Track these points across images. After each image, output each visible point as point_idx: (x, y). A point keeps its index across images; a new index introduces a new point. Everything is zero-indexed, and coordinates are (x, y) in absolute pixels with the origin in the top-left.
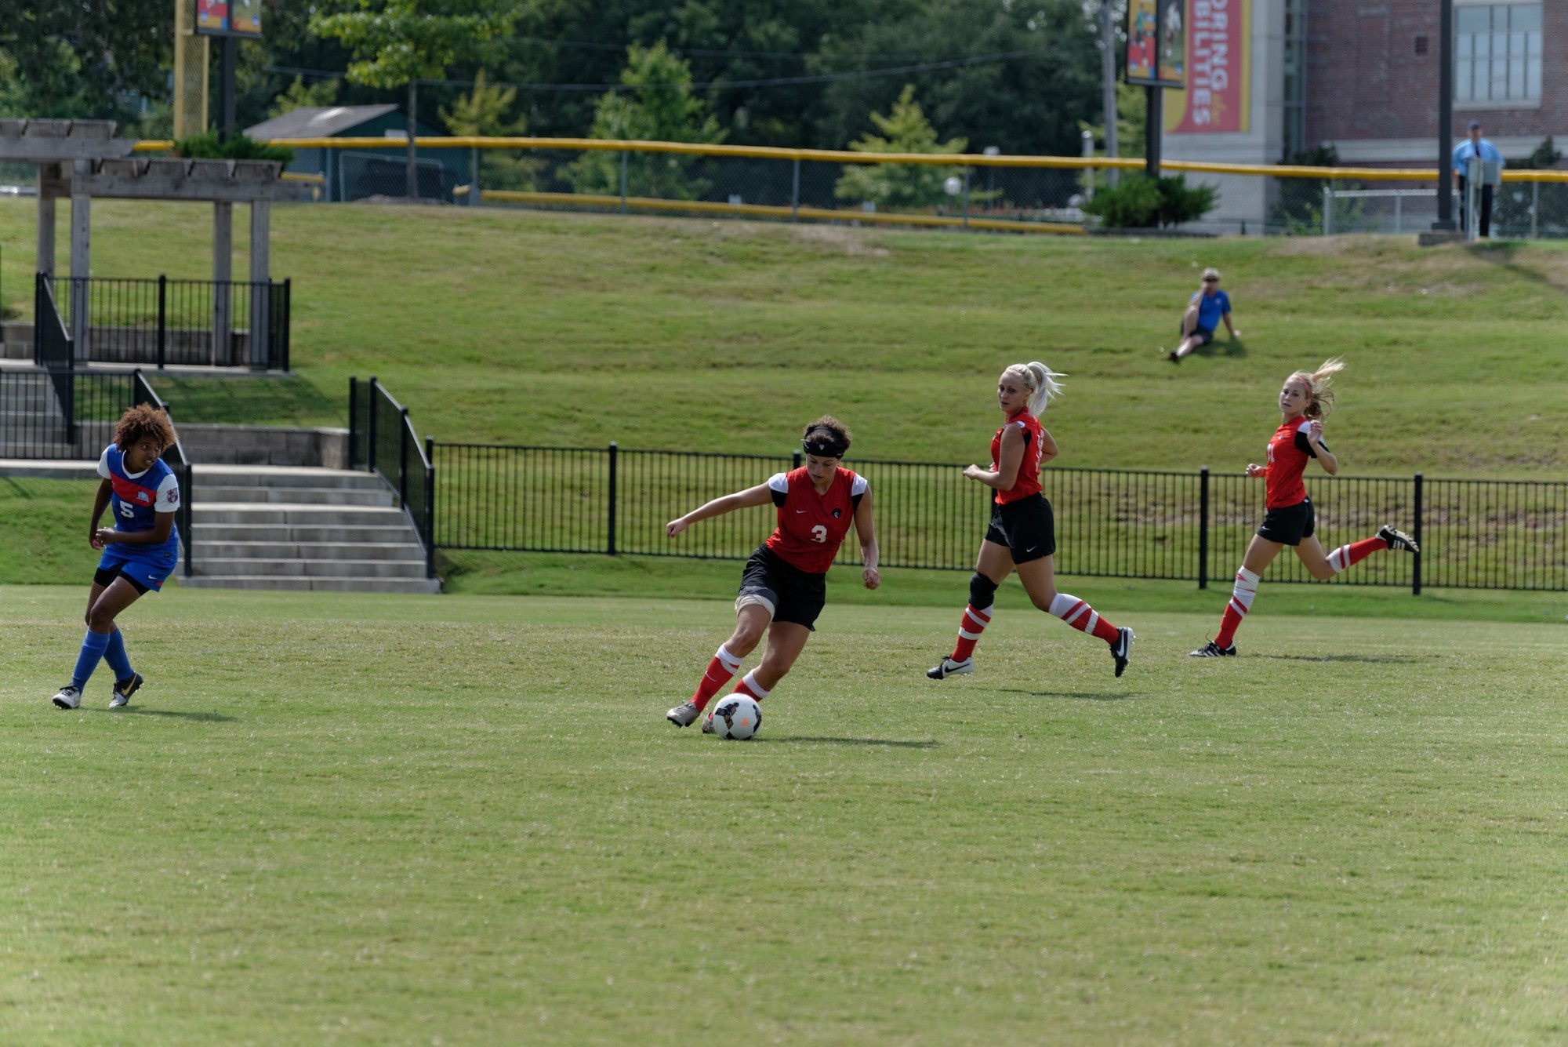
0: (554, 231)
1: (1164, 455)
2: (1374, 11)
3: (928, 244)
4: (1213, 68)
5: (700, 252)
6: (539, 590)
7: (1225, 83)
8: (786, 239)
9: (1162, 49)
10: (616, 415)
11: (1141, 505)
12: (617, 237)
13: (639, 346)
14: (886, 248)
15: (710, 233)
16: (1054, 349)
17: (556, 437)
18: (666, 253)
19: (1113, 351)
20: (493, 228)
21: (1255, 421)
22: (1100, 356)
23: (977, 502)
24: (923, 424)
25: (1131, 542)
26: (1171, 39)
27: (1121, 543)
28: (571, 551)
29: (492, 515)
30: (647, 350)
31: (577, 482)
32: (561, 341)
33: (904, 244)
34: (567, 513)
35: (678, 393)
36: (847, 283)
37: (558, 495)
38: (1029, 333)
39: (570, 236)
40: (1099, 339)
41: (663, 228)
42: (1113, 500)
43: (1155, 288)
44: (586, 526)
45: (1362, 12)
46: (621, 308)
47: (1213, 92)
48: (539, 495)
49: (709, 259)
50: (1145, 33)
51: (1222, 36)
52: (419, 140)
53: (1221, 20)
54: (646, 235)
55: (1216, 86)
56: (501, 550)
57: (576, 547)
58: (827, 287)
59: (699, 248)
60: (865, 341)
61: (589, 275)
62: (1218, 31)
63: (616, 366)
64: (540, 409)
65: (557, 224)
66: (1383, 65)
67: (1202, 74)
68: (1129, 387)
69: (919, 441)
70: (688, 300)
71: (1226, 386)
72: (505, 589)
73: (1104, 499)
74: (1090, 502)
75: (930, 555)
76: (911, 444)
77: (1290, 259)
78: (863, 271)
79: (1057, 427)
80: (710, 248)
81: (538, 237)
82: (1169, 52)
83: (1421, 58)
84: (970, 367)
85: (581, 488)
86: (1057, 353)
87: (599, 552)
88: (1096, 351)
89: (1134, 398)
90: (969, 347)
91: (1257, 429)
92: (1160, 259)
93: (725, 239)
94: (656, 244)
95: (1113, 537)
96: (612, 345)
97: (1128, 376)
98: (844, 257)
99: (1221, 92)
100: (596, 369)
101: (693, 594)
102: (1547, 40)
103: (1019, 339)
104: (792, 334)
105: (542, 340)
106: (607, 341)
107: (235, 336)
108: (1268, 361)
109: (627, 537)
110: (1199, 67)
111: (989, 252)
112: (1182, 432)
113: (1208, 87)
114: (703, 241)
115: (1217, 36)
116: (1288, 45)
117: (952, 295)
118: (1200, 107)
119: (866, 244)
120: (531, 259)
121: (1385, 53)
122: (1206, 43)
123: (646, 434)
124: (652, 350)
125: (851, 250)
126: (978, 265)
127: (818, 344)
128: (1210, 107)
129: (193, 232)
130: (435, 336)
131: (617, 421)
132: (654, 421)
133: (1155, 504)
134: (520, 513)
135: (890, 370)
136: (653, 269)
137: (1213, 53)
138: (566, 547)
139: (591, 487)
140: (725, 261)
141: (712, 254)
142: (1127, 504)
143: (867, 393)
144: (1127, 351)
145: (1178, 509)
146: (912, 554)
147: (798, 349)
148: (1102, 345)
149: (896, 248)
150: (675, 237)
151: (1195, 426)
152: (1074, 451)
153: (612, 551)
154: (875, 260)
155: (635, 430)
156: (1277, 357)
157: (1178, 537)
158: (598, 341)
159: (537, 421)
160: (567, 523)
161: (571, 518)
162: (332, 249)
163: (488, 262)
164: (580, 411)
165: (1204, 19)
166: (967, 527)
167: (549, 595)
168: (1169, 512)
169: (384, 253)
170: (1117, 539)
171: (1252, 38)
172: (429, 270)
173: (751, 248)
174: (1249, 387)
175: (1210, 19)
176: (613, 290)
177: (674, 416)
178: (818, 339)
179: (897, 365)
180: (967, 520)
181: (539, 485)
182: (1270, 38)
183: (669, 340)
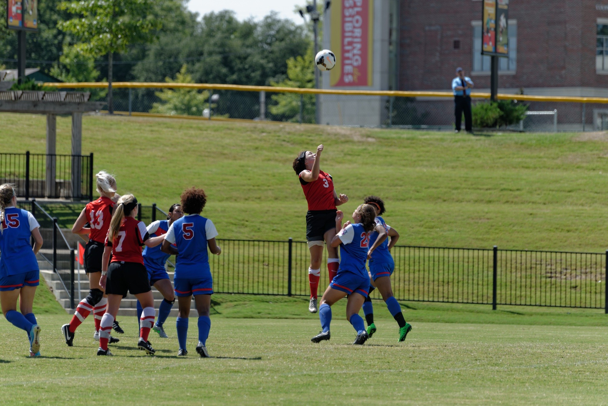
0: (200, 129)
1: (555, 243)
2: (433, 28)
3: (394, 136)
4: (354, 55)
5: (278, 140)
6: (258, 315)
7: (360, 62)
8: (321, 133)
9: (498, 36)
10: (266, 223)
11: (559, 269)
12: (234, 132)
13: (266, 188)
14: (373, 137)
15: (281, 129)
16: (480, 189)
17: (239, 235)
18: (260, 140)
19: (511, 190)
20: (168, 127)
21: (598, 226)
22: (505, 192)
23: (471, 268)
24: (426, 228)
25: (559, 289)
26: (502, 32)
27: (553, 289)
28: (268, 295)
29: (221, 276)
30: (270, 190)
31: (261, 259)
32: (225, 185)
33: (381, 135)
34: (261, 275)
35: (295, 212)
36: (359, 155)
37: (251, 266)
38: (465, 181)
39: (209, 132)
40: (503, 184)
41: (255, 128)
42: (544, 266)
43: (519, 158)
44: (271, 281)
45: (427, 28)
46: (250, 169)
47: (354, 67)
48: (241, 265)
49: (283, 143)
50: (490, 29)
51: (358, 40)
52: (114, 84)
53: (358, 32)
54: (247, 131)
55: (355, 64)
56: (231, 293)
57: (271, 292)
58: (349, 157)
59: (277, 138)
60: (382, 185)
61: (226, 151)
62: (356, 37)
63: (256, 198)
64: (226, 220)
65: (201, 126)
66: (438, 54)
67: (348, 58)
68: (527, 209)
69: (426, 236)
70: (281, 165)
71: (575, 208)
72: (240, 315)
73: (538, 266)
74: (531, 268)
75: (456, 296)
76: (422, 238)
77: (585, 143)
78: (365, 149)
79: (496, 229)
80: (282, 138)
81: (192, 132)
82: (501, 39)
83: (456, 51)
84: (439, 198)
85: (263, 262)
86: (482, 191)
87: (283, 295)
88: (502, 190)
89: (531, 214)
90: (436, 188)
91: (601, 230)
92: (516, 143)
93: (289, 133)
94: (254, 136)
95: (548, 286)
96: (251, 187)
97: (523, 203)
98: (353, 142)
99: (358, 67)
100: (246, 199)
101: (340, 317)
102: (519, 42)
103: (461, 184)
104: (344, 182)
105: (215, 185)
106: (249, 185)
107: (56, 183)
108: (592, 195)
109: (298, 287)
110: (347, 55)
111: (425, 139)
112: (561, 232)
113: (351, 64)
114: (278, 134)
115: (356, 40)
116: (390, 43)
117: (415, 161)
118: (348, 74)
119: (363, 136)
120: (193, 144)
121: (439, 48)
122: (350, 43)
123: (285, 233)
124: (273, 190)
125: (356, 138)
126: (423, 146)
127: (358, 187)
128: (352, 74)
129: (17, 130)
130: (160, 183)
131: (267, 226)
132: (287, 227)
133: (566, 269)
134: (236, 274)
135: (398, 200)
136: (257, 148)
137: (354, 48)
138: (266, 292)
139: (269, 261)
140: (292, 144)
141: (284, 141)
142: (551, 269)
143: (392, 212)
144: (518, 190)
145: (578, 271)
146: (446, 295)
147: (348, 189)
148: (504, 186)
149: (379, 138)
150: (263, 132)
151: (567, 228)
152: (508, 242)
153: (290, 294)
154: (369, 144)
155: (278, 231)
156: (596, 193)
157: (583, 286)
158: (244, 185)
159: (226, 226)
160: (261, 280)
161: (263, 277)
162: (91, 138)
163: (172, 145)
164: (247, 221)
165: (349, 32)
166: (470, 281)
167: (264, 318)
168: (574, 273)
169: (118, 140)
170: (551, 288)
171: (373, 41)
172: (144, 149)
173: (304, 137)
174: (586, 208)
175: (353, 32)
176: (240, 159)
177: (296, 224)
178: (357, 184)
179: (401, 197)
180: (470, 277)
181: (241, 260)
182: (382, 40)
183: (280, 185)
